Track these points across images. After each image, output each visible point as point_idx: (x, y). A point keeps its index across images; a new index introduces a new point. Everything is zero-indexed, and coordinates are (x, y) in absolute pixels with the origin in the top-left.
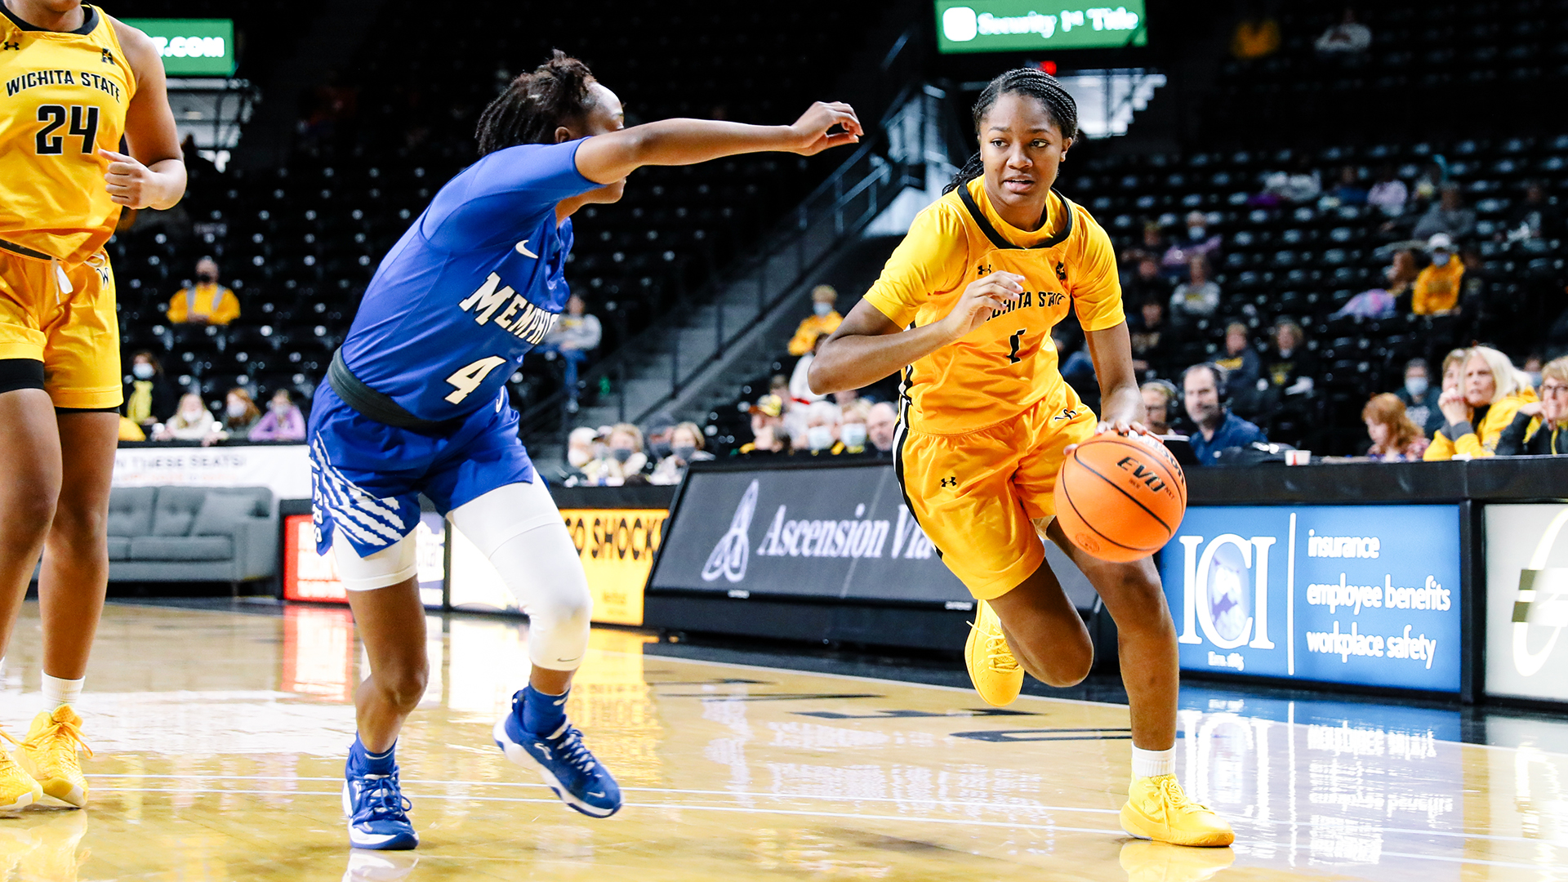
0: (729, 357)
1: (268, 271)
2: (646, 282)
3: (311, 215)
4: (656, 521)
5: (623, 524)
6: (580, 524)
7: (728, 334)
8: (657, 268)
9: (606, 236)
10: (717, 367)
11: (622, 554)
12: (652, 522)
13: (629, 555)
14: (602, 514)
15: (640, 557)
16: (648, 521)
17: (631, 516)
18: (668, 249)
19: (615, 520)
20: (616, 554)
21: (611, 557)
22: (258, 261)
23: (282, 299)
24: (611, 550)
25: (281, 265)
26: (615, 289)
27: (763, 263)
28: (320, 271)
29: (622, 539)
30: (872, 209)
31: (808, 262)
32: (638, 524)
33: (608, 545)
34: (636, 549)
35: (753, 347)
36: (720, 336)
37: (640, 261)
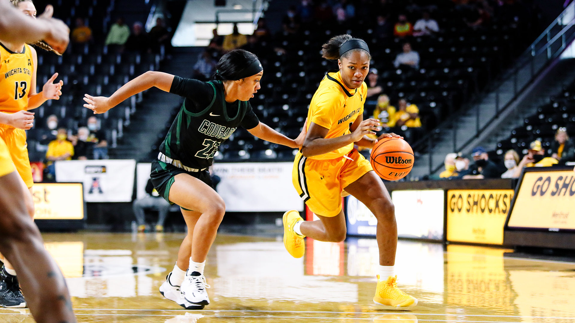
0: (502, 117)
1: (283, 80)
2: (460, 82)
3: (301, 53)
4: (501, 195)
5: (483, 196)
6: (460, 196)
7: (501, 106)
8: (465, 76)
9: (439, 61)
10: (497, 122)
11: (483, 211)
12: (498, 196)
13: (487, 211)
14: (472, 192)
15: (493, 212)
16: (497, 195)
17: (487, 193)
18: (469, 66)
19: (478, 195)
20: (479, 211)
21: (477, 211)
22: (279, 75)
23: (292, 93)
24: (477, 209)
25: (289, 77)
26: (446, 86)
27: (516, 72)
28: (307, 79)
29: (483, 204)
30: (564, 45)
31: (536, 71)
32: (491, 196)
33: (475, 207)
34: (490, 208)
35: (513, 112)
36: (497, 106)
37: (456, 73)
